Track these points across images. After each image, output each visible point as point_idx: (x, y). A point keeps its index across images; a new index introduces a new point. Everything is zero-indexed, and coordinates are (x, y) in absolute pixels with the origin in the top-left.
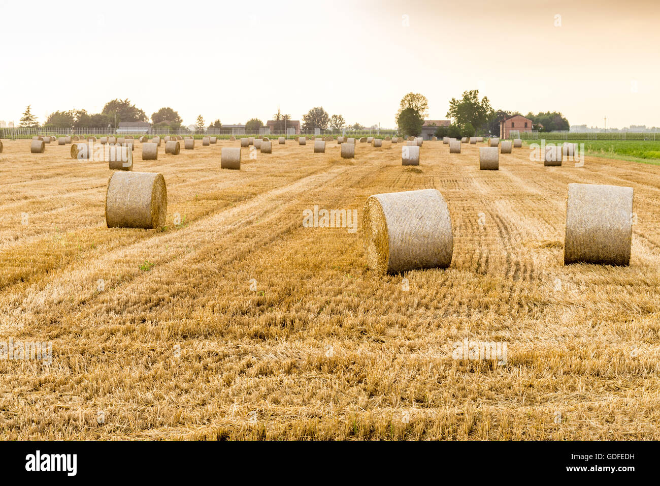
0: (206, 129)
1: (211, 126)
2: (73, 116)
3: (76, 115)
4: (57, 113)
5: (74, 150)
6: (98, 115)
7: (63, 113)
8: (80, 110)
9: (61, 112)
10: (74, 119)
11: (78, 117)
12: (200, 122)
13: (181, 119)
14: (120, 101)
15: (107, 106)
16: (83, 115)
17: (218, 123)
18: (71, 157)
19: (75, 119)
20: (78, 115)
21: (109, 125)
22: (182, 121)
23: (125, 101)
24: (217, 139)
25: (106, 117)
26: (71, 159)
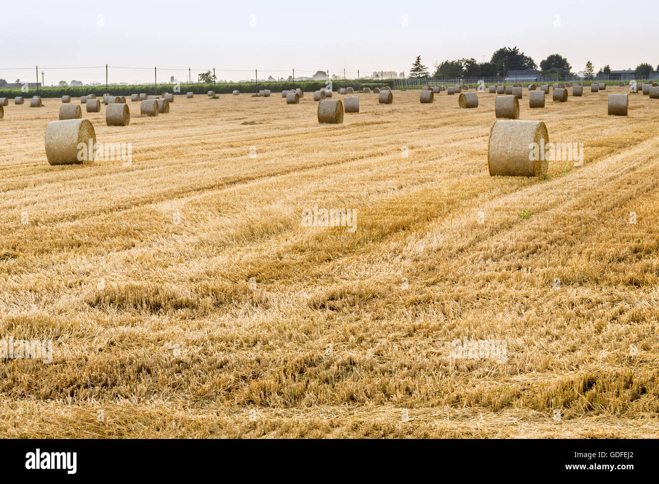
0: (595, 76)
1: (600, 73)
2: (463, 65)
3: (465, 64)
4: (446, 63)
5: (462, 99)
6: (486, 64)
7: (452, 62)
8: (470, 59)
9: (450, 61)
10: (463, 68)
11: (467, 66)
12: (589, 69)
13: (570, 66)
14: (508, 49)
15: (495, 54)
16: (472, 64)
17: (607, 69)
18: (459, 106)
19: (465, 68)
20: (467, 64)
21: (498, 74)
22: (571, 68)
23: (514, 49)
24: (606, 85)
25: (494, 66)
26: (459, 108)
